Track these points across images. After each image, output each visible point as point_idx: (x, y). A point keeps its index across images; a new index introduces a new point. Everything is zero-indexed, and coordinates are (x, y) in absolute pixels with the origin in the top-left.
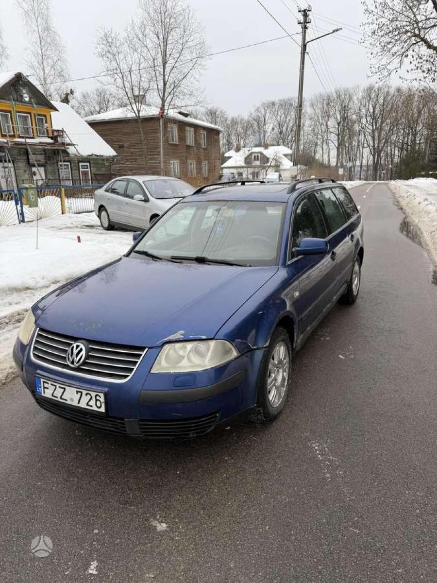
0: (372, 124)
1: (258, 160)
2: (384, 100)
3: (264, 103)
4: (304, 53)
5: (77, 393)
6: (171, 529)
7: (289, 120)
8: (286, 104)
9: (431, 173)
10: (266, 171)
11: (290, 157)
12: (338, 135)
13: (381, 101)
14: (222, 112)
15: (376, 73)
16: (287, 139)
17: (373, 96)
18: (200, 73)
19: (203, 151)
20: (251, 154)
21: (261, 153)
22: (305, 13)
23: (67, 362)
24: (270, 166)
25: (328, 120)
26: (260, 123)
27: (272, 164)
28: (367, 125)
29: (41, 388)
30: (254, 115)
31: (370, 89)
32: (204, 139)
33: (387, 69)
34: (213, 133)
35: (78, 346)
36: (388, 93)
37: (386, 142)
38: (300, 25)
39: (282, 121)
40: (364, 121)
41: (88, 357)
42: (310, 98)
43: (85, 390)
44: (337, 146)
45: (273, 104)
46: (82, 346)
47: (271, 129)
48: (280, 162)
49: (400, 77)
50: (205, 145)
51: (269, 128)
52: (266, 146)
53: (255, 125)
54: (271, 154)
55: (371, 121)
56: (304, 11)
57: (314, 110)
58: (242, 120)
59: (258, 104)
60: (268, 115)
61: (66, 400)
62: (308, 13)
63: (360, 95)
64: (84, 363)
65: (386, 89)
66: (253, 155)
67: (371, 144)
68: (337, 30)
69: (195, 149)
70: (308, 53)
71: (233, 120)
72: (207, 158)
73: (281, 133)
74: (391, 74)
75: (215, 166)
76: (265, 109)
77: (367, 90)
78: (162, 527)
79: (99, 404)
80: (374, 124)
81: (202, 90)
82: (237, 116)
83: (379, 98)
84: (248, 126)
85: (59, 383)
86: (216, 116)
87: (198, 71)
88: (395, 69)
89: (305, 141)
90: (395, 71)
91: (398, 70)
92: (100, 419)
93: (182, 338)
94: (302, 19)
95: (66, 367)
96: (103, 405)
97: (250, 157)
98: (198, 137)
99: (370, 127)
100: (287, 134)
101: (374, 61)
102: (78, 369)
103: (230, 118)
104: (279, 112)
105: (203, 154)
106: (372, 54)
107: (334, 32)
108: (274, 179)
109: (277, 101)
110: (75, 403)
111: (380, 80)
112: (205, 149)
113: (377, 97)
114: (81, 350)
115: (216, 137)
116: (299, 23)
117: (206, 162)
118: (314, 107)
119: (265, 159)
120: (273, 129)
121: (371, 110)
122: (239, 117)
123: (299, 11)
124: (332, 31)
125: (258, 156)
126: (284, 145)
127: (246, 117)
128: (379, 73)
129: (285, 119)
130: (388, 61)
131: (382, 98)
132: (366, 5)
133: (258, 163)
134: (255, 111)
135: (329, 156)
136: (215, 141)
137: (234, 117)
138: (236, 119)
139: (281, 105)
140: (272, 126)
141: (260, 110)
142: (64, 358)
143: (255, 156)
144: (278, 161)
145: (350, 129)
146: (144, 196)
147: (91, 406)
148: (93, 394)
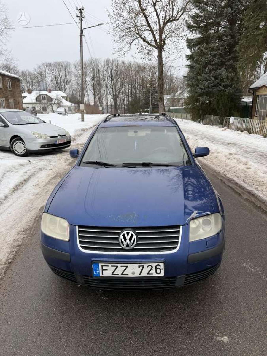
0: (111, 81)
1: (45, 99)
2: (116, 68)
3: (44, 64)
4: (82, 35)
5: (139, 267)
6: (232, 339)
7: (62, 76)
8: (58, 65)
9: (145, 110)
10: (52, 107)
11: (66, 98)
12: (93, 86)
13: (115, 68)
14: (14, 67)
15: (117, 52)
16: (62, 87)
17: (110, 65)
18: (6, 39)
19: (9, 92)
20: (40, 95)
21: (47, 95)
22: (81, 11)
23: (121, 246)
24: (54, 104)
25: (86, 77)
26: (42, 76)
27: (55, 102)
28: (108, 81)
29: (99, 270)
30: (38, 71)
31: (108, 61)
32: (9, 84)
33: (123, 51)
34: (15, 80)
35: (128, 234)
36: (118, 64)
37: (119, 92)
38: (78, 18)
39: (57, 76)
40: (106, 79)
41: (139, 239)
42: (73, 63)
43: (146, 263)
44: (93, 93)
45: (50, 64)
46: (131, 233)
47: (50, 80)
48: (60, 101)
49: (132, 56)
50: (10, 88)
51: (49, 79)
52: (50, 91)
53: (39, 77)
54: (54, 96)
55: (110, 79)
56: (80, 9)
57: (77, 70)
58: (29, 73)
59: (40, 64)
60: (47, 71)
61: (128, 275)
62: (82, 11)
63: (103, 64)
64: (138, 244)
65: (117, 62)
66: (41, 96)
67: (112, 93)
68: (101, 24)
69: (4, 90)
70: (84, 36)
71: (23, 73)
72: (13, 97)
73: (57, 83)
74: (125, 53)
75: (19, 103)
76: (45, 67)
77: (106, 61)
78: (225, 339)
79: (158, 271)
80: (112, 81)
81: (9, 51)
82: (25, 70)
83: (113, 66)
84: (33, 77)
85: (120, 264)
86: (11, 69)
87: (5, 37)
88: (127, 51)
89: (73, 89)
90: (127, 52)
91: (128, 51)
92: (159, 281)
93: (198, 216)
94: (79, 14)
95: (123, 250)
96: (163, 271)
97: (40, 97)
98: (5, 83)
99: (110, 83)
100: (61, 84)
101: (116, 45)
102: (133, 250)
103: (20, 71)
104: (55, 70)
105: (9, 94)
106: (114, 41)
107: (99, 25)
108: (62, 112)
109: (52, 63)
110: (137, 275)
111: (119, 56)
112: (11, 91)
113: (112, 66)
114: (132, 235)
115: (17, 83)
116: (77, 16)
117: (12, 100)
118: (76, 68)
119: (50, 99)
120: (52, 80)
121: (110, 73)
122: (27, 71)
123: (77, 9)
124: (97, 25)
125: (45, 97)
126: (60, 91)
127: (32, 71)
128: (119, 52)
129: (59, 75)
130: (124, 46)
131: (115, 66)
132: (108, 12)
133: (45, 101)
134: (38, 68)
135: (89, 98)
136: (17, 86)
137: (24, 71)
138: (25, 72)
139: (56, 66)
140: (50, 78)
141: (41, 67)
142: (118, 244)
143: (43, 97)
144: (59, 101)
145: (100, 84)
146: (3, 123)
147: (152, 274)
148: (154, 265)
